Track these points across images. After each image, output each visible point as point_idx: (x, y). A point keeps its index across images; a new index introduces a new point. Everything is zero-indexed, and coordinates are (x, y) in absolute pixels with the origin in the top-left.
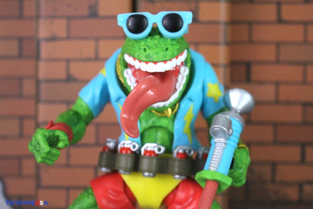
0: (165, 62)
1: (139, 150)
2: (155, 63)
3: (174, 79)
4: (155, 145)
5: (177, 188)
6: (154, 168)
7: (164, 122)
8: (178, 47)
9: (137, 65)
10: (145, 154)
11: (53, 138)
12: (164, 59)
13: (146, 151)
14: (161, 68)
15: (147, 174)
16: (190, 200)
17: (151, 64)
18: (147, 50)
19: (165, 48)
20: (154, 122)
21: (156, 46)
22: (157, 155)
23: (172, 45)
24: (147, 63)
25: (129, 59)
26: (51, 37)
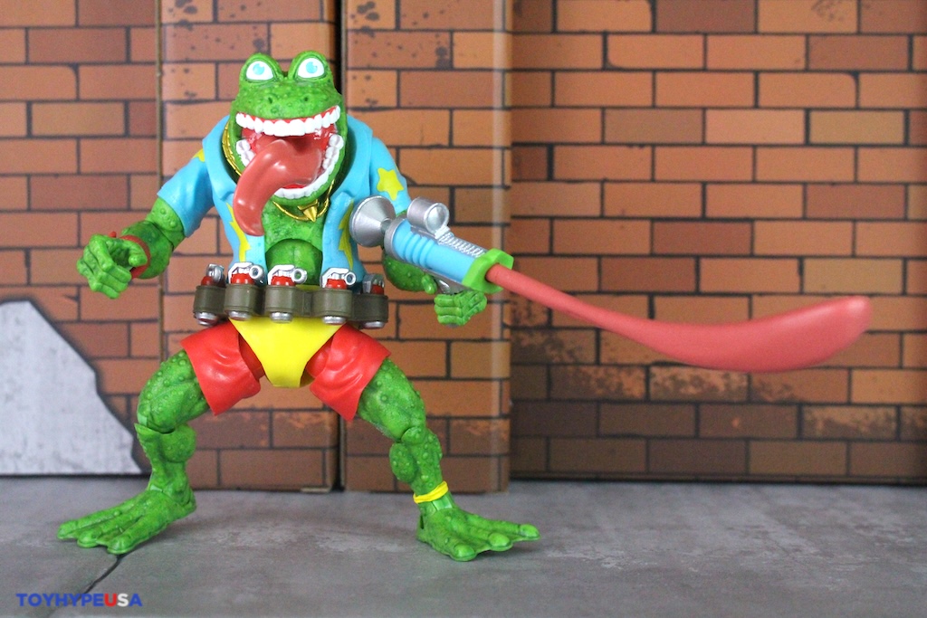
0: (304, 118)
1: (264, 277)
2: (288, 120)
3: (320, 154)
4: (291, 267)
5: (329, 343)
6: (290, 304)
7: (306, 232)
8: (324, 97)
9: (258, 126)
10: (273, 283)
11: (119, 253)
12: (302, 114)
13: (275, 279)
14: (298, 128)
15: (277, 315)
16: (352, 360)
17: (281, 123)
18: (274, 101)
19: (302, 98)
20: (288, 233)
21: (289, 94)
22: (295, 283)
23: (314, 93)
24: (274, 120)
25: (244, 121)
26: (184, 97)
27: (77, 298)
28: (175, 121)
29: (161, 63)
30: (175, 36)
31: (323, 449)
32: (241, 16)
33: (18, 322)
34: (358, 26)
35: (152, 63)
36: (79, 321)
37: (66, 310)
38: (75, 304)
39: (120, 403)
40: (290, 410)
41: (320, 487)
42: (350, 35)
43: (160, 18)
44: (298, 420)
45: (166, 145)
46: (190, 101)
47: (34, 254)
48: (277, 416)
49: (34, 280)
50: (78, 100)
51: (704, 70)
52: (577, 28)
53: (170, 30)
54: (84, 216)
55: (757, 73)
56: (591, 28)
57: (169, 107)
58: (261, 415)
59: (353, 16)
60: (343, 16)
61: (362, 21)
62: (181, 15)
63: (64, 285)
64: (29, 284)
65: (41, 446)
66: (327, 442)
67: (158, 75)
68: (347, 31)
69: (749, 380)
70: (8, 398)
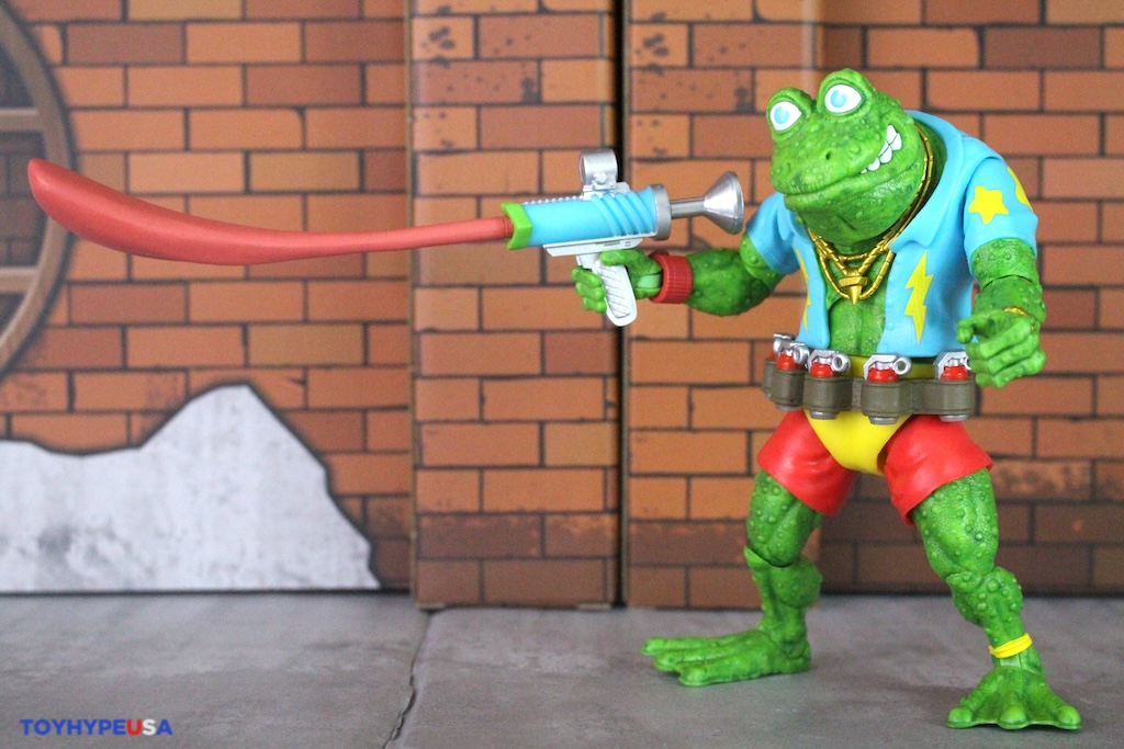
26: (442, 147)
27: (303, 382)
28: (429, 174)
29: (413, 106)
30: (429, 75)
31: (604, 559)
32: (506, 52)
33: (234, 410)
34: (645, 63)
35: (401, 106)
36: (306, 409)
37: (290, 396)
38: (300, 389)
39: (354, 506)
40: (566, 513)
41: (601, 602)
42: (636, 75)
43: (411, 52)
44: (576, 525)
45: (420, 204)
46: (448, 150)
47: (254, 332)
48: (550, 520)
49: (254, 360)
50: (304, 149)
51: (1041, 111)
52: (891, 62)
53: (422, 69)
54: (314, 287)
55: (1102, 115)
56: (907, 62)
57: (423, 159)
58: (531, 519)
59: (638, 52)
60: (627, 52)
61: (649, 57)
62: (435, 50)
63: (288, 367)
64: (247, 366)
65: (261, 556)
66: (607, 549)
67: (409, 120)
68: (631, 69)
69: (1093, 473)
70: (223, 500)
